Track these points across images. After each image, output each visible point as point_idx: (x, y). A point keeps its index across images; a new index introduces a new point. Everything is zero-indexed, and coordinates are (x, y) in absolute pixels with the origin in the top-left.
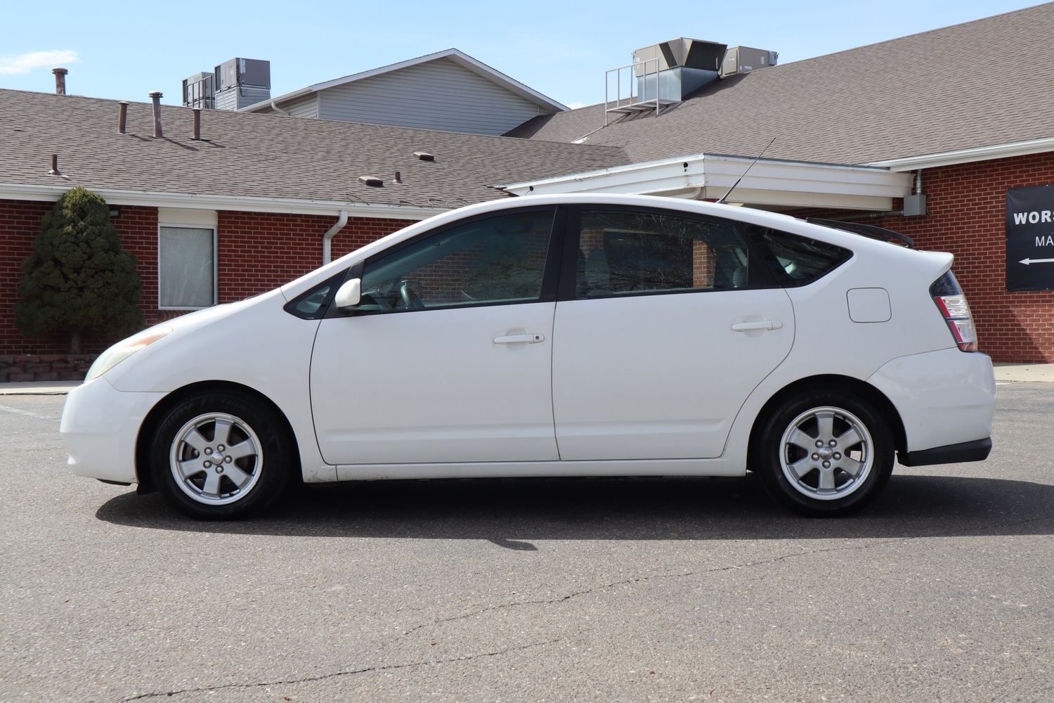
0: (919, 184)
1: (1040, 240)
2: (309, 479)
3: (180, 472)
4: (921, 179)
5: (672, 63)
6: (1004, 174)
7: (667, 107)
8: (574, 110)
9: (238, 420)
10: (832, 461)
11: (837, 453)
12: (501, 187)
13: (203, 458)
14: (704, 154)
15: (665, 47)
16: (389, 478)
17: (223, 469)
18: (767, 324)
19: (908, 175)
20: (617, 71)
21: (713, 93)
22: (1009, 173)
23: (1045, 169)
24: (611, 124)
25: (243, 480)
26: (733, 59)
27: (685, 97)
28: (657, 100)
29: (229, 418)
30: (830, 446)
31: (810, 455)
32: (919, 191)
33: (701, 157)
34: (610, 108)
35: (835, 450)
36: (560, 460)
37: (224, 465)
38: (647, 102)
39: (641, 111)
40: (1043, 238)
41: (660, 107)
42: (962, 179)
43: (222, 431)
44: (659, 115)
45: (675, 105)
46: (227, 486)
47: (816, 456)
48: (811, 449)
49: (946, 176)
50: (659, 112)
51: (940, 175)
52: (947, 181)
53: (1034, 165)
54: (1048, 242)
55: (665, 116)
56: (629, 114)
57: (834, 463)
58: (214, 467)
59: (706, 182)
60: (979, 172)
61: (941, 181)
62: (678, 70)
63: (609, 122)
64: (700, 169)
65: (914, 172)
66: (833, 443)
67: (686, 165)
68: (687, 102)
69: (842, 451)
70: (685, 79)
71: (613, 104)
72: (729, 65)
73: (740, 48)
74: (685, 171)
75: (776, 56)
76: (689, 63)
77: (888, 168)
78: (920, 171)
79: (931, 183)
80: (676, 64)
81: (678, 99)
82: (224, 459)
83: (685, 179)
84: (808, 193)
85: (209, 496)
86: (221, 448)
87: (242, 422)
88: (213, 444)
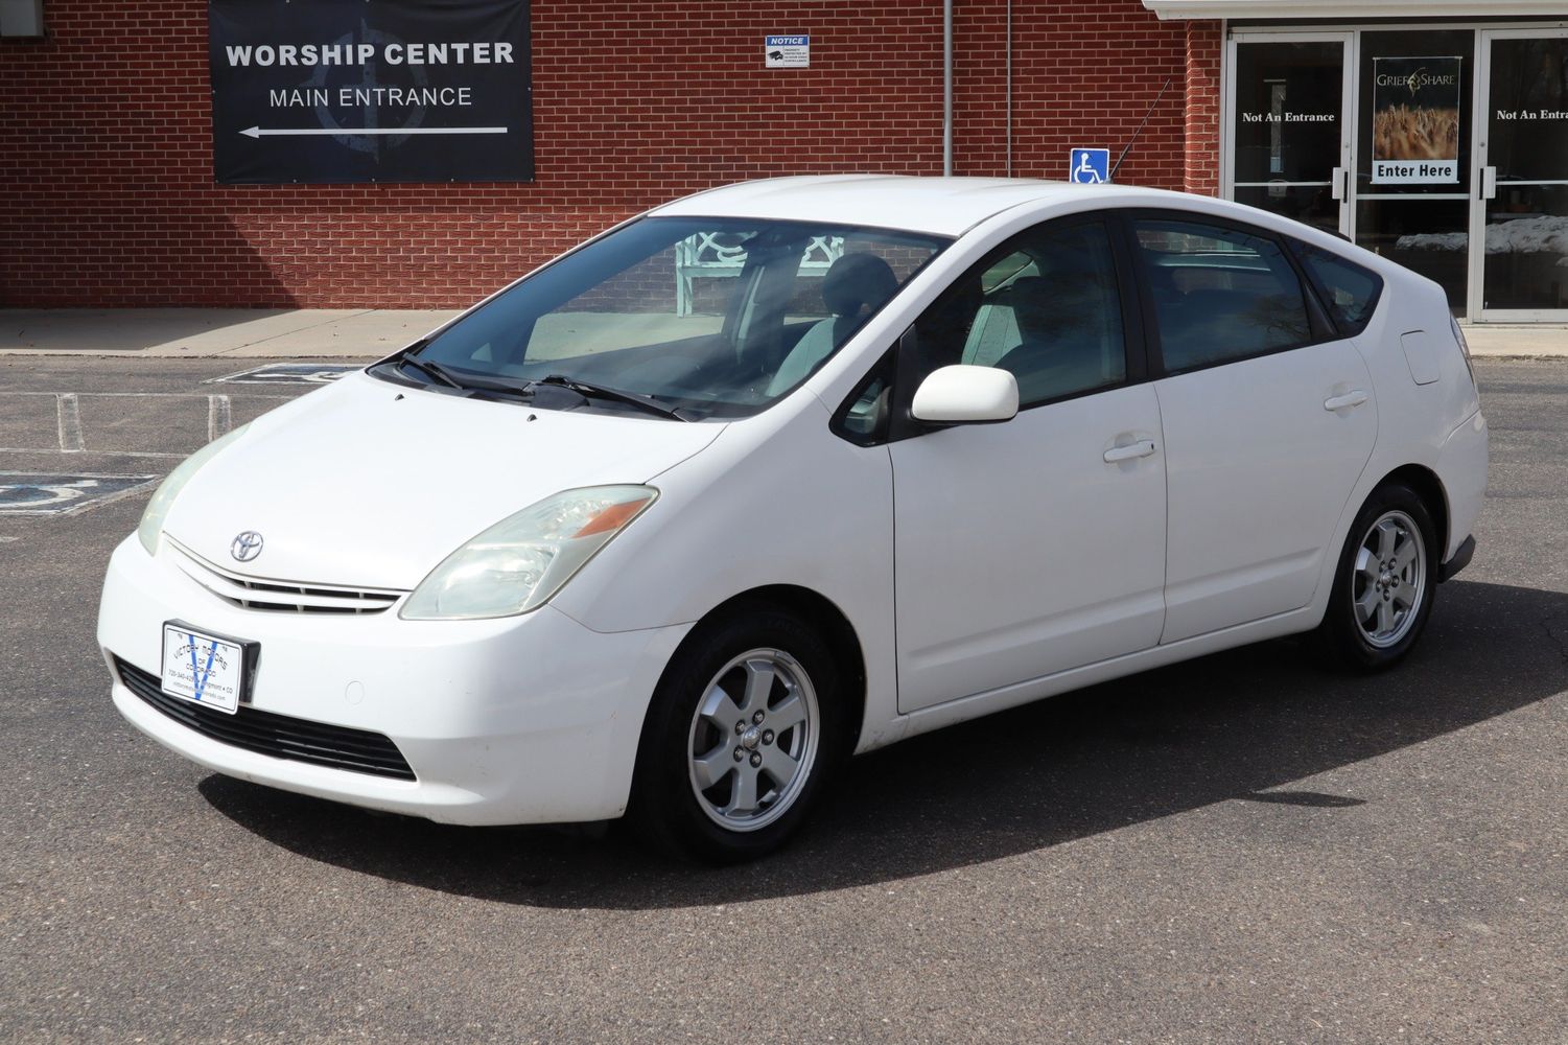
1: (278, 95)
2: (866, 748)
3: (698, 774)
9: (786, 658)
11: (1396, 577)
13: (731, 741)
17: (761, 759)
25: (789, 769)
29: (770, 654)
30: (1390, 568)
31: (1374, 585)
35: (1395, 572)
36: (1159, 644)
37: (762, 748)
40: (284, 92)
43: (760, 687)
47: (1379, 586)
48: (1376, 575)
54: (293, 99)
57: (1392, 592)
58: (747, 756)
66: (1393, 563)
69: (1399, 573)
82: (763, 739)
85: (743, 815)
86: (759, 717)
87: (792, 659)
88: (747, 712)
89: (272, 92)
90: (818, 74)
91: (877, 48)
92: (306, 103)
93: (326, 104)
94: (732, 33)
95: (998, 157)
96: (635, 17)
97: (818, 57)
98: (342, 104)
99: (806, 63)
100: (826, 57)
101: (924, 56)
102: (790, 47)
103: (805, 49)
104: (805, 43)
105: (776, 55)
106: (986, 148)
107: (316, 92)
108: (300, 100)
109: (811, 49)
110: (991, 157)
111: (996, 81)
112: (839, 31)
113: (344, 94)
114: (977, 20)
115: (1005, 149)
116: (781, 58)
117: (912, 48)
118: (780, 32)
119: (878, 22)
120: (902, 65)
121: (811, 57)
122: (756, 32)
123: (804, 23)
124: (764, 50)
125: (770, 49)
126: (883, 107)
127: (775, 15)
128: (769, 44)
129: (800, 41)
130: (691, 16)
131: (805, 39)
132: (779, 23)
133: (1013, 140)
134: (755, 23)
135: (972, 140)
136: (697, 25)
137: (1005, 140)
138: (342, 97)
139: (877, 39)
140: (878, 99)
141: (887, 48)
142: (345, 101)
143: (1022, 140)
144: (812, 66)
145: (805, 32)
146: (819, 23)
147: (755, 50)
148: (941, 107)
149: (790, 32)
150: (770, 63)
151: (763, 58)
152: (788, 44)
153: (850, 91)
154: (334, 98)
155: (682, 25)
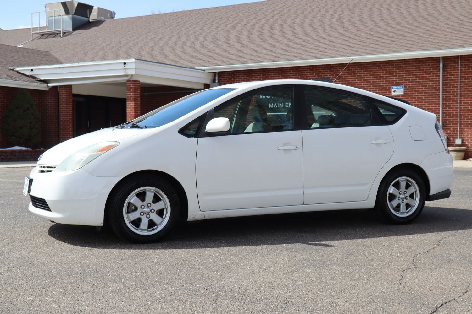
0: (217, 78)
1: (271, 105)
2: (191, 219)
3: (128, 218)
4: (218, 76)
5: (67, 12)
6: (255, 76)
7: (65, 34)
8: (5, 31)
9: (158, 190)
10: (405, 200)
11: (407, 196)
12: (12, 68)
13: (139, 210)
14: (135, 59)
15: (64, 4)
16: (228, 217)
17: (150, 216)
18: (385, 141)
19: (212, 74)
20: (38, 13)
21: (89, 28)
22: (257, 76)
23: (273, 75)
24: (34, 39)
25: (161, 221)
26: (95, 13)
27: (75, 29)
28: (61, 29)
29: (153, 189)
30: (405, 194)
31: (397, 198)
32: (217, 81)
33: (133, 60)
34: (34, 31)
35: (406, 195)
36: (304, 204)
37: (150, 214)
38: (55, 30)
39: (50, 34)
40: (273, 104)
41: (63, 32)
42: (236, 77)
43: (149, 197)
44: (62, 37)
45: (70, 33)
46: (152, 224)
47: (399, 198)
48: (398, 195)
49: (229, 75)
50: (63, 35)
51: (226, 75)
52: (229, 77)
53: (268, 73)
54: (275, 106)
55: (66, 38)
56: (43, 35)
57: (405, 201)
58: (145, 215)
59: (136, 72)
60: (244, 74)
61: (227, 77)
62: (71, 16)
63: (33, 38)
64: (133, 66)
65: (215, 73)
66: (405, 192)
67: (125, 63)
68: (75, 32)
69: (408, 196)
70: (74, 20)
71: (36, 29)
72: (93, 16)
73: (99, 8)
74: (125, 66)
75: (115, 14)
76: (76, 13)
77: (204, 70)
78: (217, 73)
79: (222, 78)
80: (69, 13)
81: (71, 30)
82: (151, 211)
83: (125, 70)
84: (173, 79)
85: (143, 231)
86: (149, 205)
87: (160, 191)
88: (145, 203)
89: (270, 104)
90: (406, 96)
91: (422, 88)
92: (277, 106)
93: (282, 107)
94: (383, 86)
95: (456, 117)
96: (358, 83)
97: (406, 92)
98: (286, 107)
99: (403, 93)
100: (408, 91)
101: (435, 90)
102: (398, 89)
103: (403, 90)
104: (402, 88)
105: (394, 91)
106: (453, 115)
107: (280, 104)
108: (276, 106)
109: (404, 89)
110: (454, 117)
111: (456, 96)
112: (411, 84)
113: (287, 104)
114: (450, 80)
115: (458, 115)
116: (396, 92)
117: (432, 88)
118: (396, 85)
119: (422, 82)
120: (429, 93)
121: (404, 92)
122: (389, 85)
123: (402, 83)
124: (391, 90)
125: (393, 90)
126: (424, 104)
127: (395, 81)
128: (393, 88)
129: (401, 87)
130: (372, 82)
131: (403, 87)
132: (396, 83)
133: (460, 112)
134: (389, 83)
135: (449, 113)
136: (374, 84)
137: (458, 113)
138: (286, 105)
139: (422, 86)
140: (422, 102)
141: (425, 88)
142: (287, 106)
143: (463, 112)
144: (404, 94)
145: (402, 85)
146: (406, 82)
147: (389, 90)
148: (439, 104)
149: (398, 85)
150: (393, 93)
151: (391, 92)
152: (398, 88)
153: (415, 100)
154: (284, 105)
155: (370, 84)
